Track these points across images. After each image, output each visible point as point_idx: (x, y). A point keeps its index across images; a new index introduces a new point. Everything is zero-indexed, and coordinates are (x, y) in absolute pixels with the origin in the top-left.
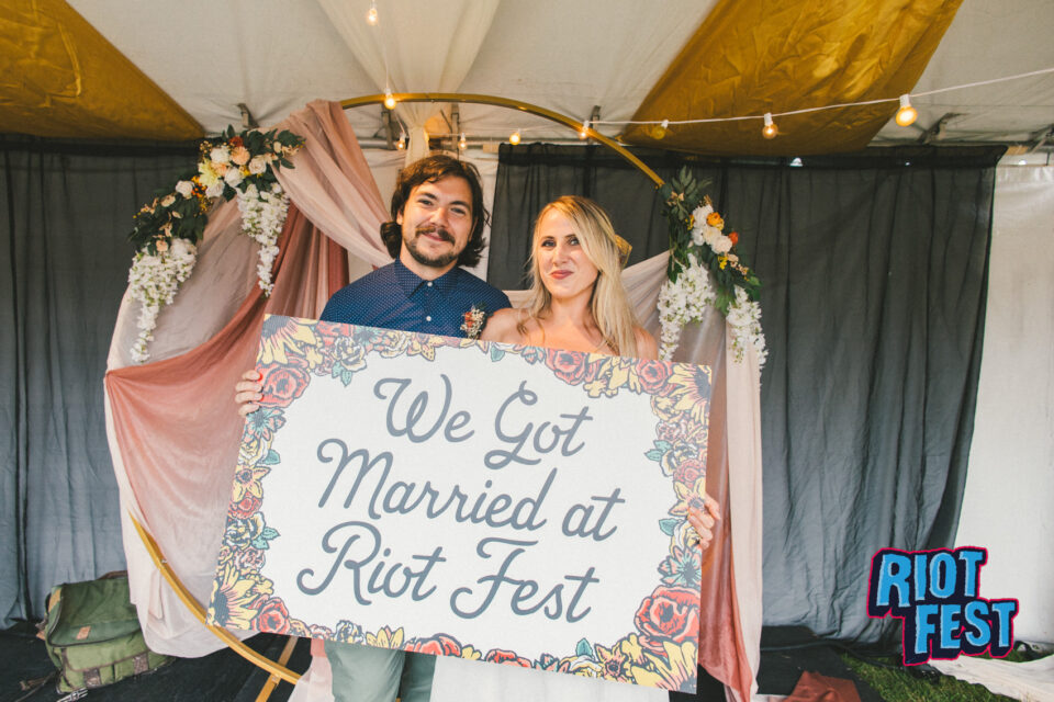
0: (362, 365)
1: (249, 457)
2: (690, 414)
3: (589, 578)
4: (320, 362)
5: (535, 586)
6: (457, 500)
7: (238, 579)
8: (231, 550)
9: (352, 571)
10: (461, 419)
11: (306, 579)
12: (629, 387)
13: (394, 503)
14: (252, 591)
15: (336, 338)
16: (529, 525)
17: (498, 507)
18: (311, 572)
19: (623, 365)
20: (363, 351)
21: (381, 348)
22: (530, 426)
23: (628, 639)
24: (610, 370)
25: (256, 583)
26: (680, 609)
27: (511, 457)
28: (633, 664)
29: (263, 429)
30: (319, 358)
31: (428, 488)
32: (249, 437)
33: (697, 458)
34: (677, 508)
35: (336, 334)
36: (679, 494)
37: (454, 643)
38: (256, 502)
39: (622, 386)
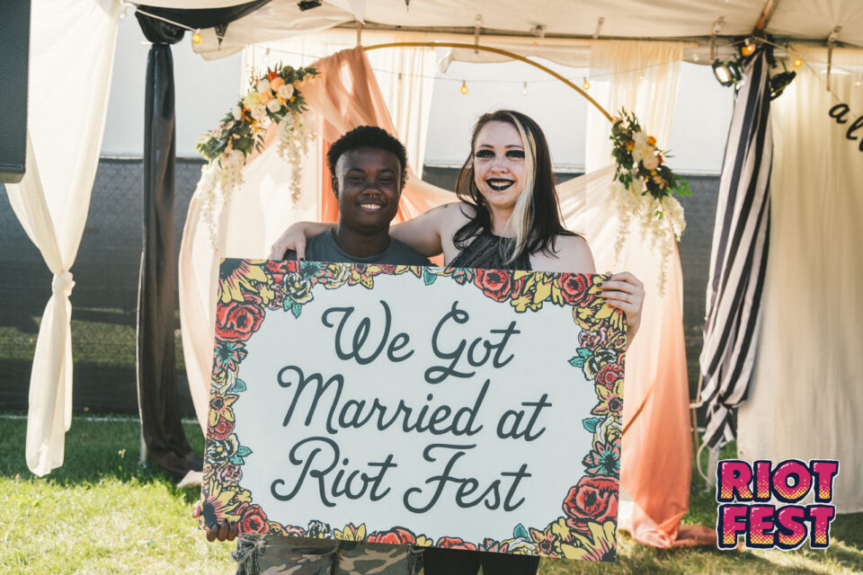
0: (309, 298)
1: (219, 386)
2: (609, 322)
3: (522, 473)
4: (272, 297)
5: (476, 483)
6: (403, 413)
7: (221, 491)
8: (213, 467)
9: (317, 480)
10: (401, 341)
11: (279, 488)
12: (552, 300)
13: (348, 418)
14: (234, 500)
15: (284, 274)
16: (468, 431)
17: (439, 417)
18: (282, 482)
19: (546, 280)
20: (309, 284)
21: (324, 280)
22: (463, 343)
23: (557, 522)
24: (535, 285)
25: (237, 493)
26: (602, 495)
27: (449, 371)
28: (562, 542)
29: (228, 361)
30: (271, 295)
31: (376, 404)
32: (217, 370)
33: (616, 362)
34: (598, 408)
35: (284, 271)
36: (600, 396)
37: (409, 534)
38: (231, 425)
39: (546, 300)
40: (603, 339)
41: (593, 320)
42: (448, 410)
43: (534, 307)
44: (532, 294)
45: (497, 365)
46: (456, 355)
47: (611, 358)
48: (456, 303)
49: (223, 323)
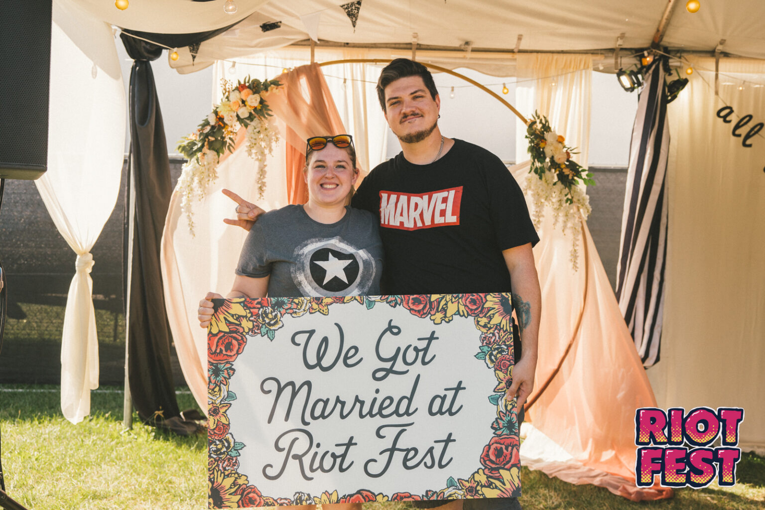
0: (280, 325)
1: (215, 398)
2: (500, 326)
3: (449, 440)
4: (251, 327)
5: (416, 451)
6: (358, 405)
7: (224, 478)
8: (215, 460)
9: (298, 461)
10: (352, 351)
11: (269, 471)
12: (459, 314)
13: (317, 413)
14: (234, 484)
15: (259, 309)
16: (407, 413)
17: (385, 405)
18: (271, 466)
19: (454, 300)
20: (279, 315)
21: (291, 311)
22: (399, 349)
23: (477, 472)
24: (446, 304)
25: (236, 478)
26: (507, 449)
27: (390, 371)
28: (482, 486)
29: (220, 378)
30: (250, 325)
31: (338, 400)
32: (212, 386)
33: (508, 354)
34: (498, 387)
35: (259, 306)
36: (499, 378)
37: (370, 494)
38: (226, 427)
39: (455, 314)
41: (489, 326)
42: (391, 399)
43: (447, 320)
44: (444, 310)
45: (424, 363)
46: (394, 359)
47: (504, 351)
48: (391, 320)
49: (214, 349)
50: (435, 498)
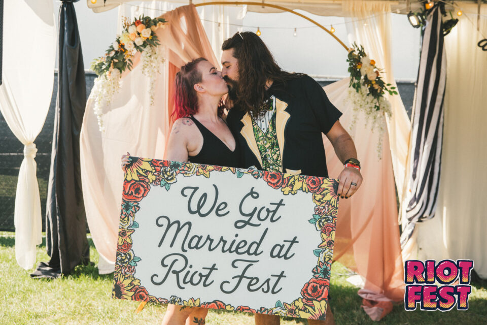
0: (175, 180)
1: (124, 225)
2: (330, 202)
3: (281, 275)
4: (154, 179)
5: (258, 280)
6: (222, 243)
7: (124, 279)
8: (120, 266)
9: (175, 275)
10: (223, 206)
11: (155, 279)
12: (302, 190)
13: (193, 244)
14: (131, 284)
15: (161, 167)
16: (255, 253)
18: (157, 276)
19: (300, 179)
20: (175, 173)
21: (183, 172)
22: (256, 209)
23: (298, 300)
24: (294, 182)
25: (133, 280)
26: (320, 287)
27: (247, 223)
28: (299, 310)
29: (129, 212)
30: (154, 178)
31: (208, 238)
32: (123, 216)
33: (332, 223)
34: (321, 245)
35: (161, 165)
36: (323, 238)
37: (222, 304)
38: (129, 245)
39: (299, 189)
40: (326, 211)
41: (322, 201)
42: (246, 243)
43: (293, 192)
44: (292, 186)
45: (272, 221)
46: (251, 215)
47: (329, 220)
48: (253, 188)
49: (127, 191)
50: (266, 313)
